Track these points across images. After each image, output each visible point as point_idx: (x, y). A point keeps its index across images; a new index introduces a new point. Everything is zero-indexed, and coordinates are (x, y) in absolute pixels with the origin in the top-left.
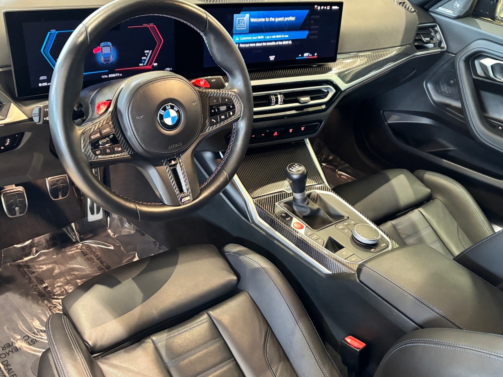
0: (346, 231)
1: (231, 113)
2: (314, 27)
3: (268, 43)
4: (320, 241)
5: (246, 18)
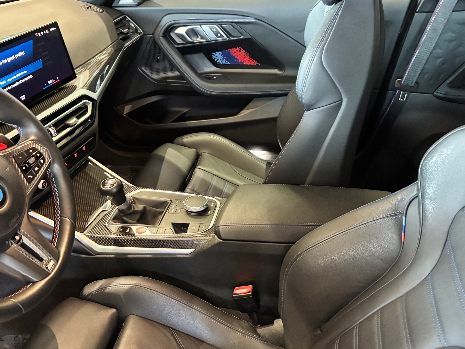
0: (179, 211)
1: (42, 161)
2: (44, 54)
3: (12, 85)
4: (168, 231)
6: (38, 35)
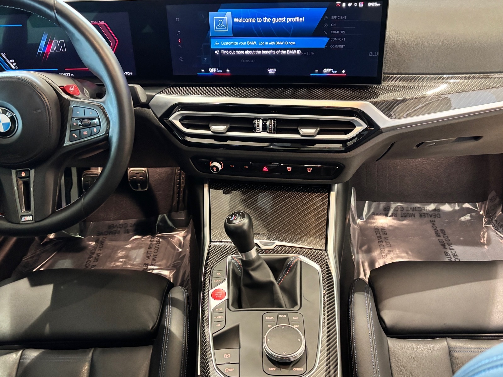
0: (270, 326)
2: (337, 32)
3: (264, 50)
4: (219, 325)
5: (227, 18)
6: (341, 4)
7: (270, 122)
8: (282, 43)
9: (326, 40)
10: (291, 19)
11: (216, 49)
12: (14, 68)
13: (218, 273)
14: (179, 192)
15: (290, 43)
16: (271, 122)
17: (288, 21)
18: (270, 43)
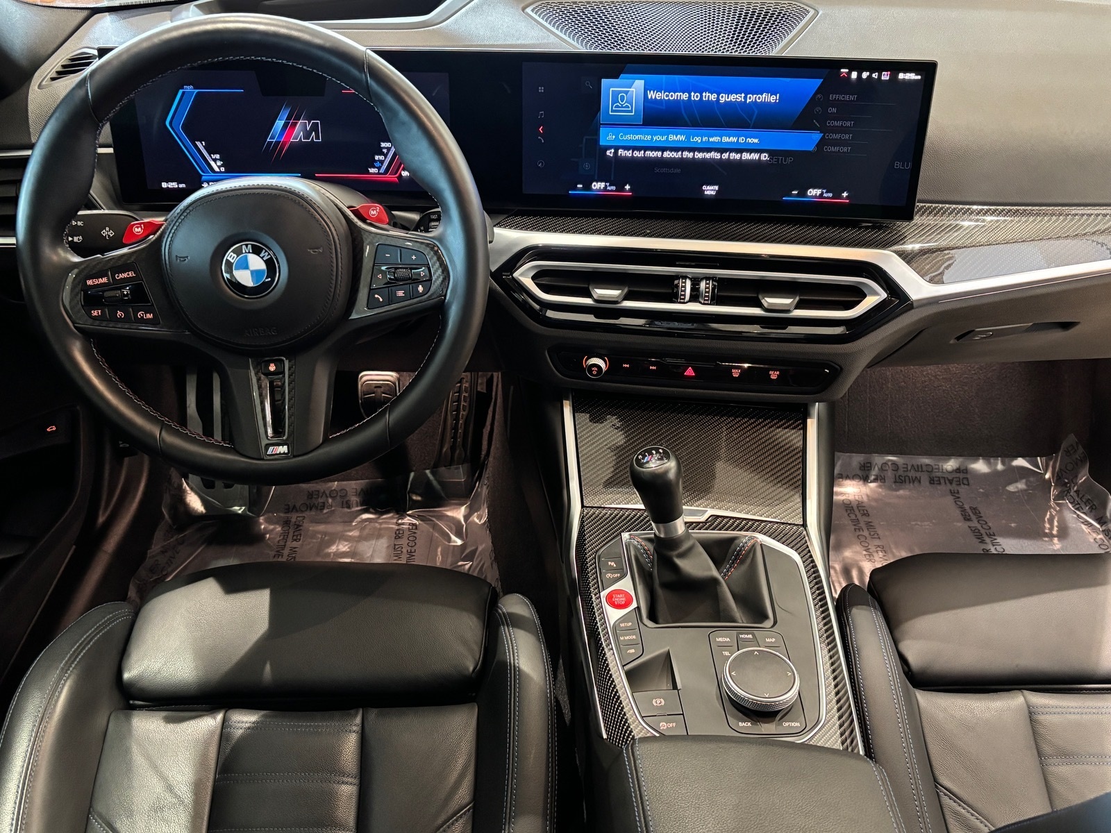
0: (726, 653)
1: (420, 289)
2: (839, 123)
3: (699, 152)
4: (633, 651)
5: (634, 90)
6: (849, 74)
7: (706, 284)
8: (733, 139)
9: (816, 136)
10: (755, 96)
11: (610, 148)
12: (217, 169)
13: (610, 563)
14: (455, 428)
15: (750, 140)
16: (709, 284)
17: (748, 101)
18: (711, 140)
